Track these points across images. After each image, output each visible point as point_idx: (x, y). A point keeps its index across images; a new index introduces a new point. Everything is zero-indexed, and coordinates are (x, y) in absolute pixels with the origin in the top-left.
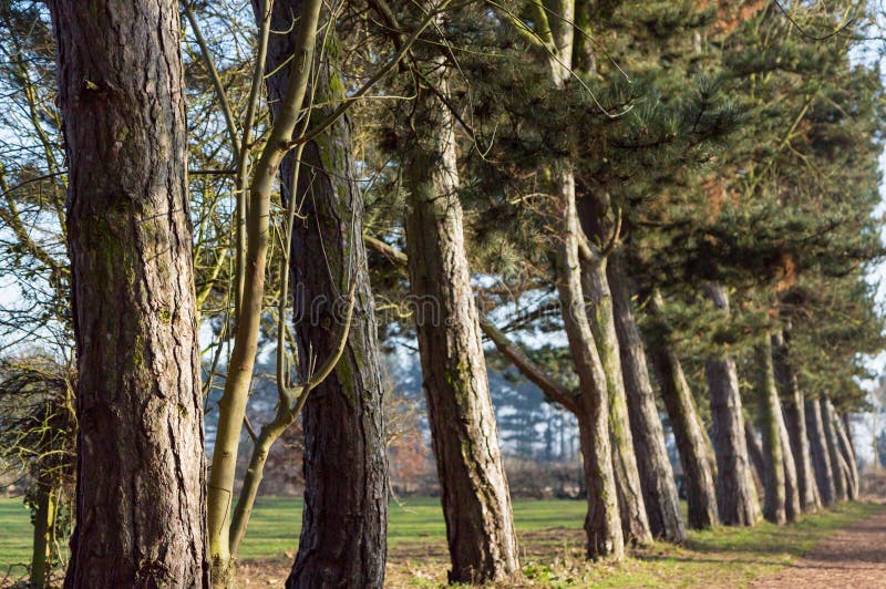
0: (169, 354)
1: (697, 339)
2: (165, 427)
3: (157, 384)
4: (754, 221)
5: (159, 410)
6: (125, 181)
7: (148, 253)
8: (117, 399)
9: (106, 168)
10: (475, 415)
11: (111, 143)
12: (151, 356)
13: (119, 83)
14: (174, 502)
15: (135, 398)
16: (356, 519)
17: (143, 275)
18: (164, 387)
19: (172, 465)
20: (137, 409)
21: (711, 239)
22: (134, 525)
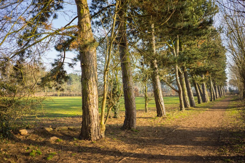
0: (92, 99)
1: (198, 81)
2: (91, 109)
3: (90, 103)
4: (203, 67)
5: (90, 107)
6: (87, 76)
7: (89, 86)
8: (85, 105)
9: (84, 75)
10: (160, 96)
11: (85, 72)
12: (89, 100)
13: (86, 64)
14: (93, 119)
15: (87, 105)
16: (131, 115)
17: (89, 89)
18: (91, 104)
19: (92, 114)
20: (88, 106)
21: (198, 70)
22: (87, 122)
